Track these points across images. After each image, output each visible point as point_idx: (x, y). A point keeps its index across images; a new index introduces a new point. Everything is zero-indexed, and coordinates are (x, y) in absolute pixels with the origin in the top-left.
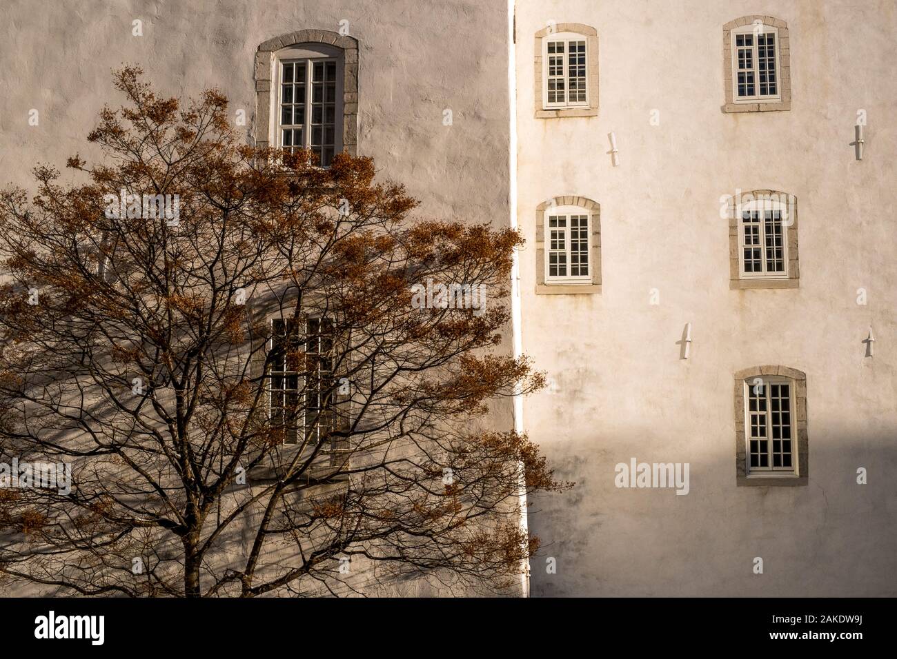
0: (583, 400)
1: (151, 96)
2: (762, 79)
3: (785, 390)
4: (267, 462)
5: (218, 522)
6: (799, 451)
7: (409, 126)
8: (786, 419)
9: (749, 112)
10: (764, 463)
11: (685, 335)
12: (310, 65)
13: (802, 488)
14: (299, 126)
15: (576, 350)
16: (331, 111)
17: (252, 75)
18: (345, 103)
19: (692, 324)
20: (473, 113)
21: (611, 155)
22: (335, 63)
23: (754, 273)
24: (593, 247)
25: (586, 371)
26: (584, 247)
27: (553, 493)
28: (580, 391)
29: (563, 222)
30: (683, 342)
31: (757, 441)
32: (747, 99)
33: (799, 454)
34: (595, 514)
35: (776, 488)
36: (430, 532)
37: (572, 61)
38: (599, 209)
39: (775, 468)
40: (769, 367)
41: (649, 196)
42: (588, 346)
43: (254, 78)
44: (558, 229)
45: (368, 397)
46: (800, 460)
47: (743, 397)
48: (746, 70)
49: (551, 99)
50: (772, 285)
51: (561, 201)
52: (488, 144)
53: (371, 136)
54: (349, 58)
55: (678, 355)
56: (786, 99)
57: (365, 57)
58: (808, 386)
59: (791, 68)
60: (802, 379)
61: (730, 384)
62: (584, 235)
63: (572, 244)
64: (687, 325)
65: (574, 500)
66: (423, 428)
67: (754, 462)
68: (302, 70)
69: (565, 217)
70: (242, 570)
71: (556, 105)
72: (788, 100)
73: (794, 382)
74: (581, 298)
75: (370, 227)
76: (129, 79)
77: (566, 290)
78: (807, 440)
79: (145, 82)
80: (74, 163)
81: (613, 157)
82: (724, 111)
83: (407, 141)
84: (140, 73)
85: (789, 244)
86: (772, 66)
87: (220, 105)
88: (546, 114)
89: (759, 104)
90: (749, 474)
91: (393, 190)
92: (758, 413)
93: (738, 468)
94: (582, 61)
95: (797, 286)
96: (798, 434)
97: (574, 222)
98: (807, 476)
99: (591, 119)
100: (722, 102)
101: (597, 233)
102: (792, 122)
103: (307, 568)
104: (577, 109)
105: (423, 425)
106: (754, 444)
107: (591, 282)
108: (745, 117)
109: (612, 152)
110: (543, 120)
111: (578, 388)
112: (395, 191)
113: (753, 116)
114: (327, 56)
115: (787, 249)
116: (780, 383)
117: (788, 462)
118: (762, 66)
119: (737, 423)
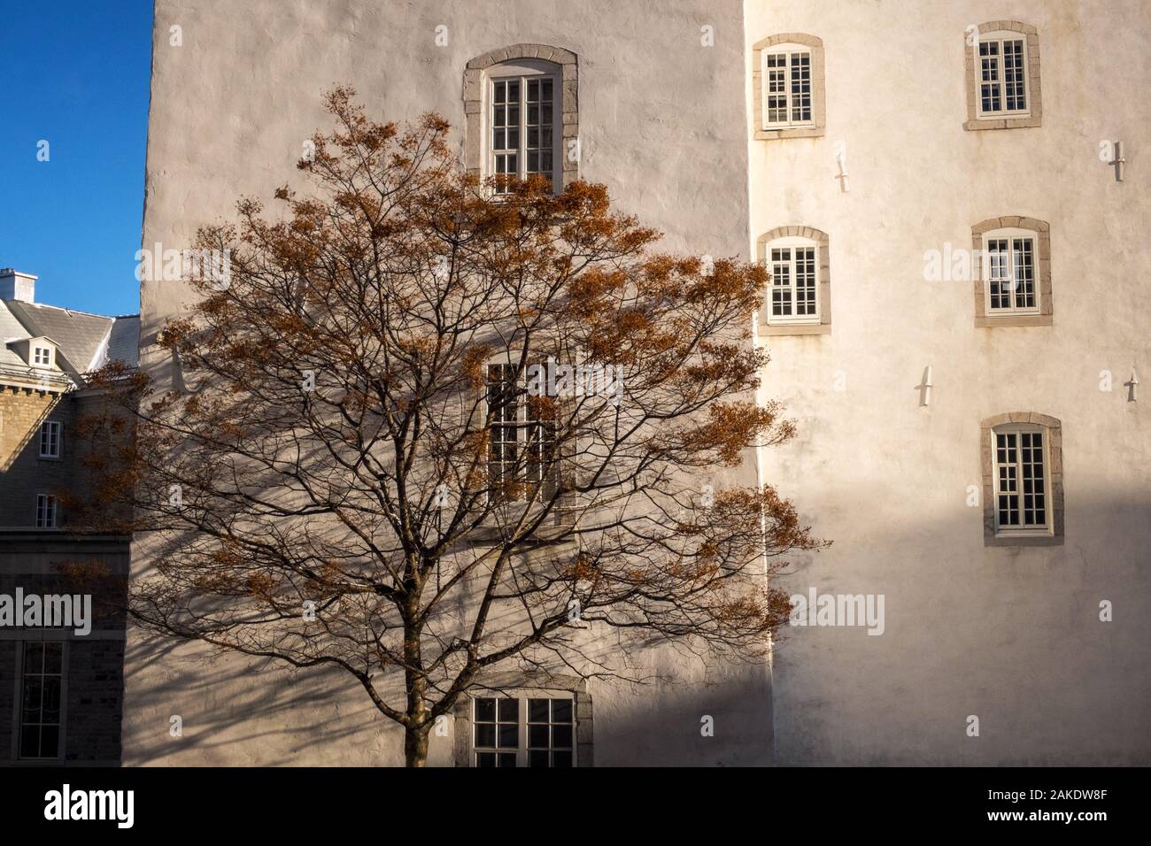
0: (812, 452)
1: (362, 120)
2: (1009, 92)
3: (1038, 439)
4: (490, 522)
5: (438, 587)
6: (1054, 506)
7: (636, 149)
8: (1039, 471)
9: (995, 129)
10: (1015, 520)
11: (925, 379)
12: (524, 83)
13: (1059, 547)
14: (513, 151)
15: (803, 397)
16: (548, 133)
17: (460, 97)
18: (563, 125)
19: (932, 366)
20: (706, 133)
21: (839, 179)
22: (552, 80)
23: (1001, 309)
24: (821, 282)
25: (815, 420)
26: (811, 282)
27: (811, 552)
28: (809, 443)
29: (787, 256)
30: (923, 387)
31: (1006, 497)
32: (993, 115)
33: (1054, 510)
34: (827, 579)
35: (1027, 548)
36: (671, 597)
37: (795, 75)
38: (826, 240)
39: (1027, 526)
40: (1020, 414)
41: (883, 225)
42: (817, 392)
43: (462, 99)
44: (781, 263)
45: (611, 447)
46: (1055, 518)
47: (991, 448)
48: (990, 82)
49: (772, 118)
50: (1022, 322)
51: (785, 231)
52: (724, 167)
53: (594, 161)
54: (568, 74)
55: (917, 401)
56: (1036, 114)
57: (585, 73)
58: (1063, 436)
59: (1042, 78)
60: (1056, 427)
61: (976, 434)
62: (811, 269)
63: (798, 280)
64: (927, 369)
65: (803, 563)
66: (658, 483)
67: (1003, 520)
68: (515, 89)
69: (789, 249)
70: (468, 638)
71: (778, 124)
72: (1038, 115)
73: (1048, 430)
74: (808, 340)
75: (602, 262)
76: (340, 100)
77: (791, 331)
78: (1063, 494)
79: (357, 104)
80: (282, 194)
81: (842, 181)
82: (966, 128)
83: (634, 165)
84: (353, 94)
85: (1041, 277)
86: (1020, 77)
87: (441, 129)
88: (767, 135)
89: (1005, 121)
90: (998, 533)
91: (626, 222)
92: (1008, 465)
93: (986, 526)
94: (806, 75)
95: (1051, 323)
96: (1053, 489)
97: (799, 255)
98: (1063, 535)
99: (817, 140)
100: (964, 119)
101: (825, 267)
102: (1044, 139)
103: (537, 636)
104: (801, 129)
105: (658, 479)
106: (1003, 500)
107: (819, 321)
108: (990, 134)
109: (841, 177)
110: (764, 142)
111: (806, 440)
112: (628, 223)
113: (999, 134)
114: (543, 73)
115: (1039, 282)
116: (1031, 431)
117: (1041, 519)
118: (1009, 78)
119: (983, 476)
